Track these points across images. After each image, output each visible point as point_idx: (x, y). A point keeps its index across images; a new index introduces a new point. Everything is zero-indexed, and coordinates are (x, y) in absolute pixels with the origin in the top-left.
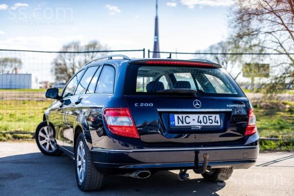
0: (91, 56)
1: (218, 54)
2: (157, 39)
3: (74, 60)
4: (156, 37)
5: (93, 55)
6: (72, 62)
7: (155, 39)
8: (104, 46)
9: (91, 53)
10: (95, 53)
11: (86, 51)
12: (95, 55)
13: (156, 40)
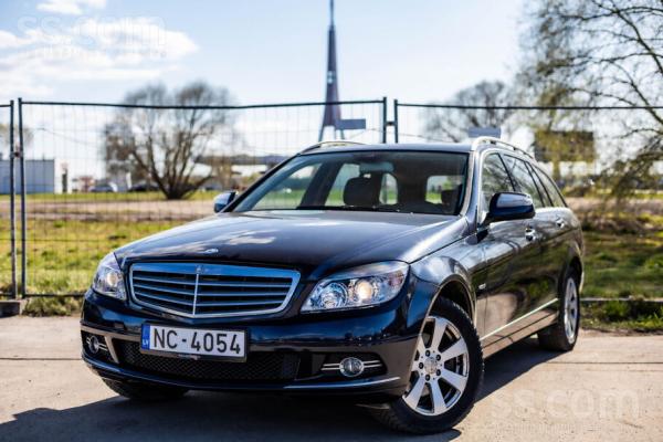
0: (189, 118)
1: (475, 108)
2: (334, 77)
3: (151, 127)
4: (331, 74)
5: (194, 114)
6: (147, 131)
7: (328, 77)
8: (218, 94)
9: (191, 111)
10: (199, 111)
11: (179, 105)
12: (200, 116)
13: (330, 81)
